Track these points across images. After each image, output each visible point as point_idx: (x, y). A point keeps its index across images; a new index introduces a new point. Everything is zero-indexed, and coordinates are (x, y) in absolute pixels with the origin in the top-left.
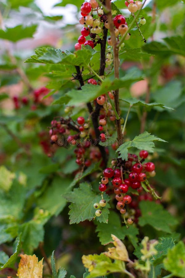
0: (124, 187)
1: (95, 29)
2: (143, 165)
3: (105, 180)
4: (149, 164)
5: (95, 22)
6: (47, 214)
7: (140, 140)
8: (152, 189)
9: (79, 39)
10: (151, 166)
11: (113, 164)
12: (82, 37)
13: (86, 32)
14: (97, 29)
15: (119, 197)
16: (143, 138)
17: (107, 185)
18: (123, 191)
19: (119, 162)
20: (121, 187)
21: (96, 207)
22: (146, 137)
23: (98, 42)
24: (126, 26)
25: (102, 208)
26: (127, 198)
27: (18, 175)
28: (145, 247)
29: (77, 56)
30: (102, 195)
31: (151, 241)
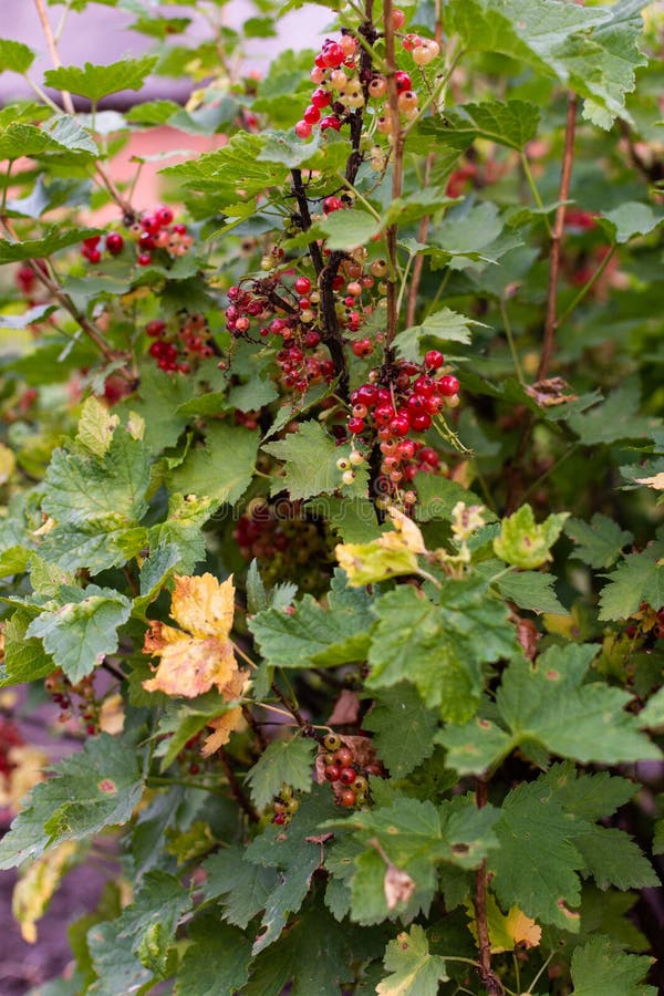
0: (401, 424)
1: (351, 98)
2: (436, 380)
3: (362, 410)
4: (446, 378)
5: (350, 84)
6: (206, 503)
7: (437, 324)
8: (452, 434)
9: (306, 113)
10: (451, 384)
11: (372, 379)
12: (313, 109)
13: (324, 99)
14: (357, 99)
15: (388, 447)
16: (441, 320)
17: (365, 420)
18: (398, 433)
19: (385, 373)
20: (395, 423)
21: (343, 465)
22: (448, 318)
23: (347, 121)
24: (414, 94)
25: (354, 469)
26: (406, 448)
27: (125, 419)
28: (460, 520)
29: (326, 155)
30: (352, 443)
31: (471, 509)
